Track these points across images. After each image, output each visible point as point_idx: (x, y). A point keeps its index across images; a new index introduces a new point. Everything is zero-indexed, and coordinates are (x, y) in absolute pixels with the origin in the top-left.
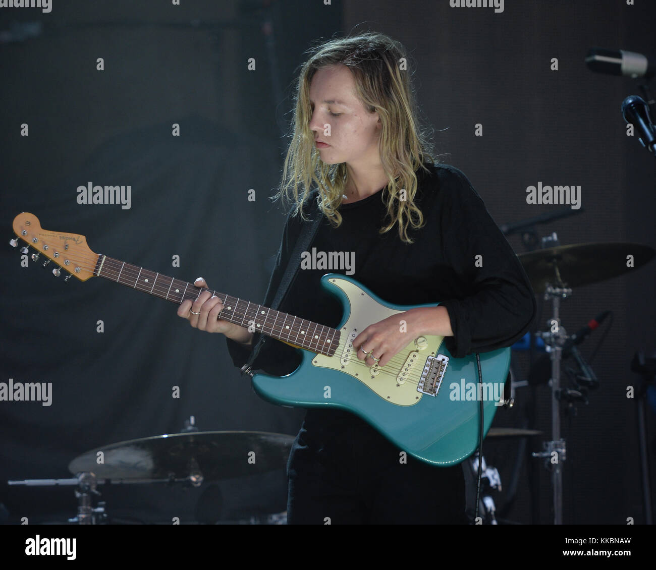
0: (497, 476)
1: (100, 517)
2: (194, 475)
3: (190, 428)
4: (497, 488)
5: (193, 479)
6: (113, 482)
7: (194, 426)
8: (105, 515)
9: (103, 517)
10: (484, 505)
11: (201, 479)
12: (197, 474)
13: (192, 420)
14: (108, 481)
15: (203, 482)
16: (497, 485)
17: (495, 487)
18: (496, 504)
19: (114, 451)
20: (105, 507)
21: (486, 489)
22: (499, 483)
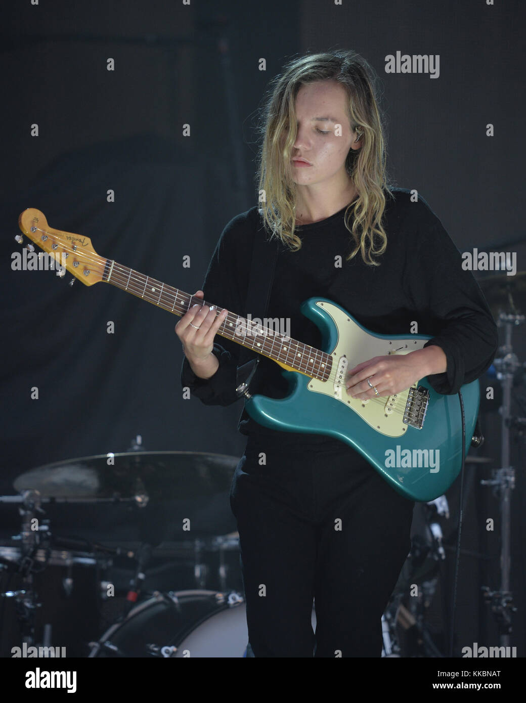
0: (445, 503)
1: (44, 536)
2: (140, 495)
3: (136, 448)
4: (444, 516)
5: (139, 499)
6: (59, 500)
7: (141, 445)
8: (49, 534)
9: (47, 535)
10: (431, 532)
11: (147, 499)
12: (143, 494)
13: (139, 440)
14: (53, 500)
15: (148, 503)
16: (444, 512)
17: (442, 515)
18: (443, 531)
19: (60, 469)
20: (50, 525)
21: (433, 516)
22: (447, 509)
